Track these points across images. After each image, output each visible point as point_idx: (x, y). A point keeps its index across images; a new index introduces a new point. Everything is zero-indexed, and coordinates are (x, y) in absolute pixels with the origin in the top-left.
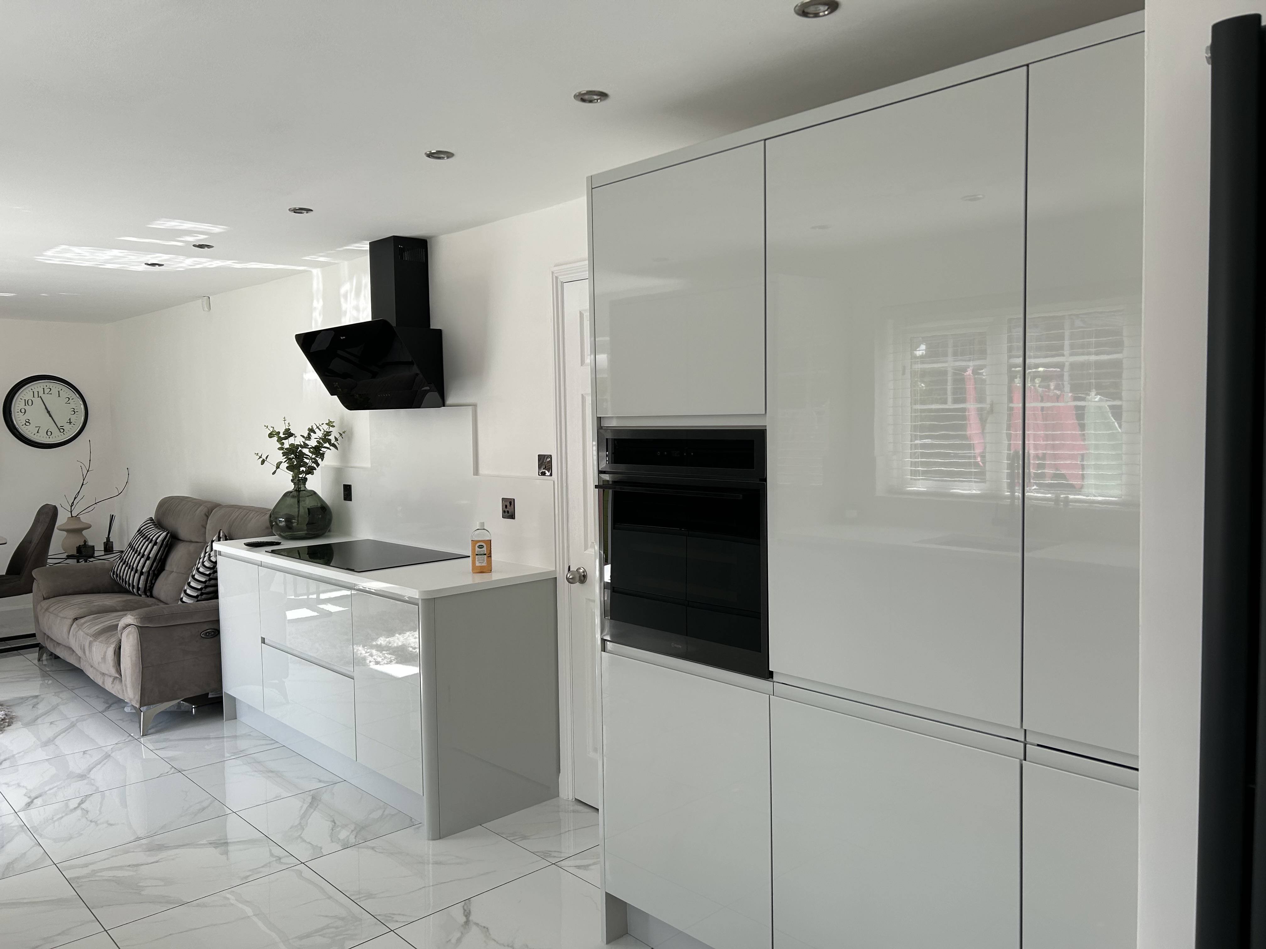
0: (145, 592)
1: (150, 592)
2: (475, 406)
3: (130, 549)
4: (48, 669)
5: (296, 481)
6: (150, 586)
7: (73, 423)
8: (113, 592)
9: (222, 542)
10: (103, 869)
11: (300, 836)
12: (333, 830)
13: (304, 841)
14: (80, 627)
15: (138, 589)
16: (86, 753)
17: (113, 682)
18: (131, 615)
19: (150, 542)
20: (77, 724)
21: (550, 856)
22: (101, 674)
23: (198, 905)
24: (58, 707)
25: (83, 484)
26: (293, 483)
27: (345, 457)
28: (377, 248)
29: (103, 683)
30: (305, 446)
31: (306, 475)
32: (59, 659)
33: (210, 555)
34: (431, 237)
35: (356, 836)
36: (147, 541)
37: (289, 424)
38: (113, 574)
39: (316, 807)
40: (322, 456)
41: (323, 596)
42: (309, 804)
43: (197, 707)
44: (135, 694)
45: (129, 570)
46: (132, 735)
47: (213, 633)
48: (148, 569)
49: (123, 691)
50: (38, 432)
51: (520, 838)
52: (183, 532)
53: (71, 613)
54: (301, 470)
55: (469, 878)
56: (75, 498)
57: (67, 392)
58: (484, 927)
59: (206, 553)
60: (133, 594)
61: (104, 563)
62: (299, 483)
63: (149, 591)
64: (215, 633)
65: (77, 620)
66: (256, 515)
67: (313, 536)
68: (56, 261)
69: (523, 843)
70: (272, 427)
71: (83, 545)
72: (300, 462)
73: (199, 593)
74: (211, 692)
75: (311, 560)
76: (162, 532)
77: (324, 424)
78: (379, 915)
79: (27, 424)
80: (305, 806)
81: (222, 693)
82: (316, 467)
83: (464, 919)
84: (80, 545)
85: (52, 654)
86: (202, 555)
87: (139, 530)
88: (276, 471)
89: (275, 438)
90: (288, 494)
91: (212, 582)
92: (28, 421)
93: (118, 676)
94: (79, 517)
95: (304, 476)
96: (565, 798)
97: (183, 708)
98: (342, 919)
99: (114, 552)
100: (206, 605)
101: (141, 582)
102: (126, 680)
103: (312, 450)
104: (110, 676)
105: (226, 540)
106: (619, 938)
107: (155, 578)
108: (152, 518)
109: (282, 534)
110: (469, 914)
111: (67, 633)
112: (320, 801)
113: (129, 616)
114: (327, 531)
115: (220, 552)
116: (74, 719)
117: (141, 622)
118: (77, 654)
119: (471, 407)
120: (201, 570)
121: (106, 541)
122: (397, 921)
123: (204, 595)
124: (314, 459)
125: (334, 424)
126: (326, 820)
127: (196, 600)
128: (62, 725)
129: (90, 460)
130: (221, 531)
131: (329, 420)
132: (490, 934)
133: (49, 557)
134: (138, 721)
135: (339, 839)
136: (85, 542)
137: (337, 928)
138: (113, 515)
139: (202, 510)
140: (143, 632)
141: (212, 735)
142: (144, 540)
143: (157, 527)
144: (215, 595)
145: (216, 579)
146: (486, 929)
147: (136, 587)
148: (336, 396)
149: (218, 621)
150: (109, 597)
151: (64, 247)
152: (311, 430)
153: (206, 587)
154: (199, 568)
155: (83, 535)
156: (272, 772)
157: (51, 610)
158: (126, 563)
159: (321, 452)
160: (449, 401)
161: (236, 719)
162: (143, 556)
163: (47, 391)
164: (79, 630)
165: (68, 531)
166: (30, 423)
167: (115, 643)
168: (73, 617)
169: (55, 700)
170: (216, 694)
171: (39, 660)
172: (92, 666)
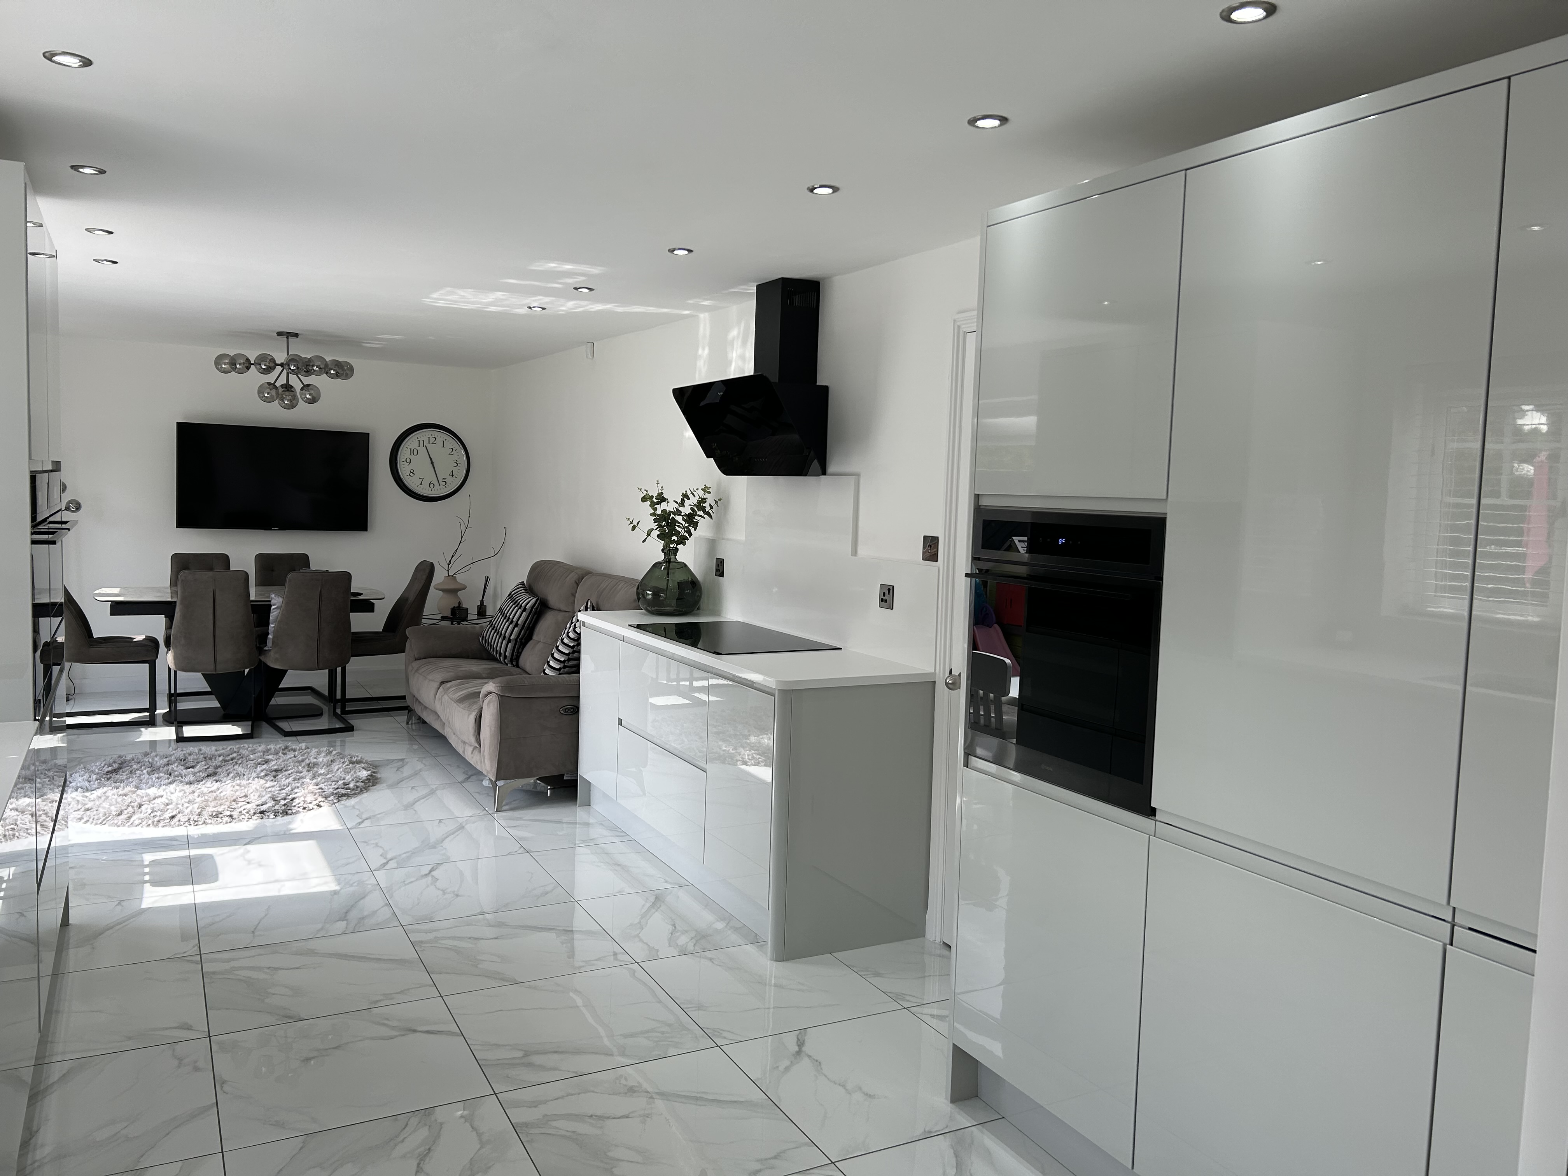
0: (511, 661)
1: (516, 662)
2: (858, 475)
3: (500, 614)
4: (415, 734)
5: (666, 551)
6: (517, 655)
7: (455, 476)
8: (482, 658)
9: (589, 612)
10: (445, 937)
11: (638, 936)
12: (672, 934)
13: (641, 940)
14: (446, 691)
15: (505, 657)
16: (441, 822)
17: (473, 751)
18: (493, 683)
19: (520, 608)
20: (437, 792)
21: (904, 999)
22: (462, 742)
23: (530, 987)
24: (421, 773)
25: (461, 542)
26: (663, 554)
27: (719, 527)
28: (765, 291)
29: (464, 752)
30: (678, 512)
31: (677, 546)
32: (426, 724)
33: (575, 625)
34: (824, 279)
35: (695, 945)
36: (517, 606)
37: (662, 487)
38: (482, 639)
39: (659, 908)
40: (695, 525)
41: (696, 684)
42: (651, 904)
43: (553, 788)
44: (491, 767)
45: (498, 637)
46: (487, 809)
47: (572, 710)
48: (516, 638)
49: (481, 763)
50: (421, 484)
51: (873, 974)
52: (553, 600)
53: (439, 676)
54: (672, 540)
55: (808, 1007)
56: (453, 556)
57: (451, 442)
58: (817, 1061)
59: (572, 623)
60: (499, 661)
61: (474, 627)
62: (669, 553)
63: (515, 660)
64: (574, 710)
65: (444, 684)
66: (625, 586)
67: (681, 613)
68: (441, 304)
69: (876, 981)
70: (645, 490)
71: (457, 607)
72: (672, 531)
73: (562, 665)
74: (567, 774)
75: (677, 639)
76: (532, 598)
77: (700, 490)
78: (708, 1028)
79: (412, 474)
80: (648, 905)
81: (577, 776)
82: (688, 537)
83: (797, 1049)
84: (454, 607)
85: (420, 718)
86: (568, 626)
87: (510, 594)
88: (646, 539)
89: (648, 503)
90: (658, 565)
91: (576, 655)
92: (412, 471)
93: (477, 746)
94: (456, 577)
95: (675, 546)
96: (931, 940)
97: (539, 789)
98: (670, 1025)
99: (487, 617)
100: (568, 679)
101: (508, 650)
102: (484, 752)
103: (685, 517)
104: (471, 746)
105: (594, 610)
106: (965, 1100)
107: (521, 647)
108: (523, 582)
109: (648, 608)
110: (803, 1045)
111: (433, 697)
112: (663, 902)
113: (491, 683)
114: (696, 609)
115: (584, 623)
116: (434, 787)
117: (502, 690)
118: (441, 720)
119: (854, 476)
120: (566, 641)
121: (479, 604)
122: (725, 1038)
123: (567, 669)
124: (687, 527)
125: (710, 490)
126: (667, 923)
127: (558, 672)
128: (423, 792)
129: (469, 517)
130: (589, 601)
131: (705, 485)
132: (821, 1069)
133: (423, 617)
134: (493, 795)
135: (677, 945)
136: (459, 603)
137: (663, 1033)
138: (488, 577)
139: (573, 577)
140: (504, 703)
141: (565, 820)
142: (514, 605)
143: (528, 592)
144: (576, 669)
145: (579, 652)
146: (818, 1064)
147: (503, 655)
148: (712, 459)
149: (578, 697)
150: (477, 663)
151: (449, 289)
152: (685, 496)
153: (569, 660)
154: (563, 639)
155: (458, 595)
156: (619, 865)
157: (421, 671)
158: (495, 628)
159: (695, 520)
160: (831, 469)
161: (590, 805)
162: (511, 623)
163: (432, 440)
164: (444, 694)
165: (443, 590)
166: (414, 474)
167: (476, 711)
168: (440, 680)
169: (419, 766)
170: (571, 777)
171: (407, 723)
172: (454, 734)
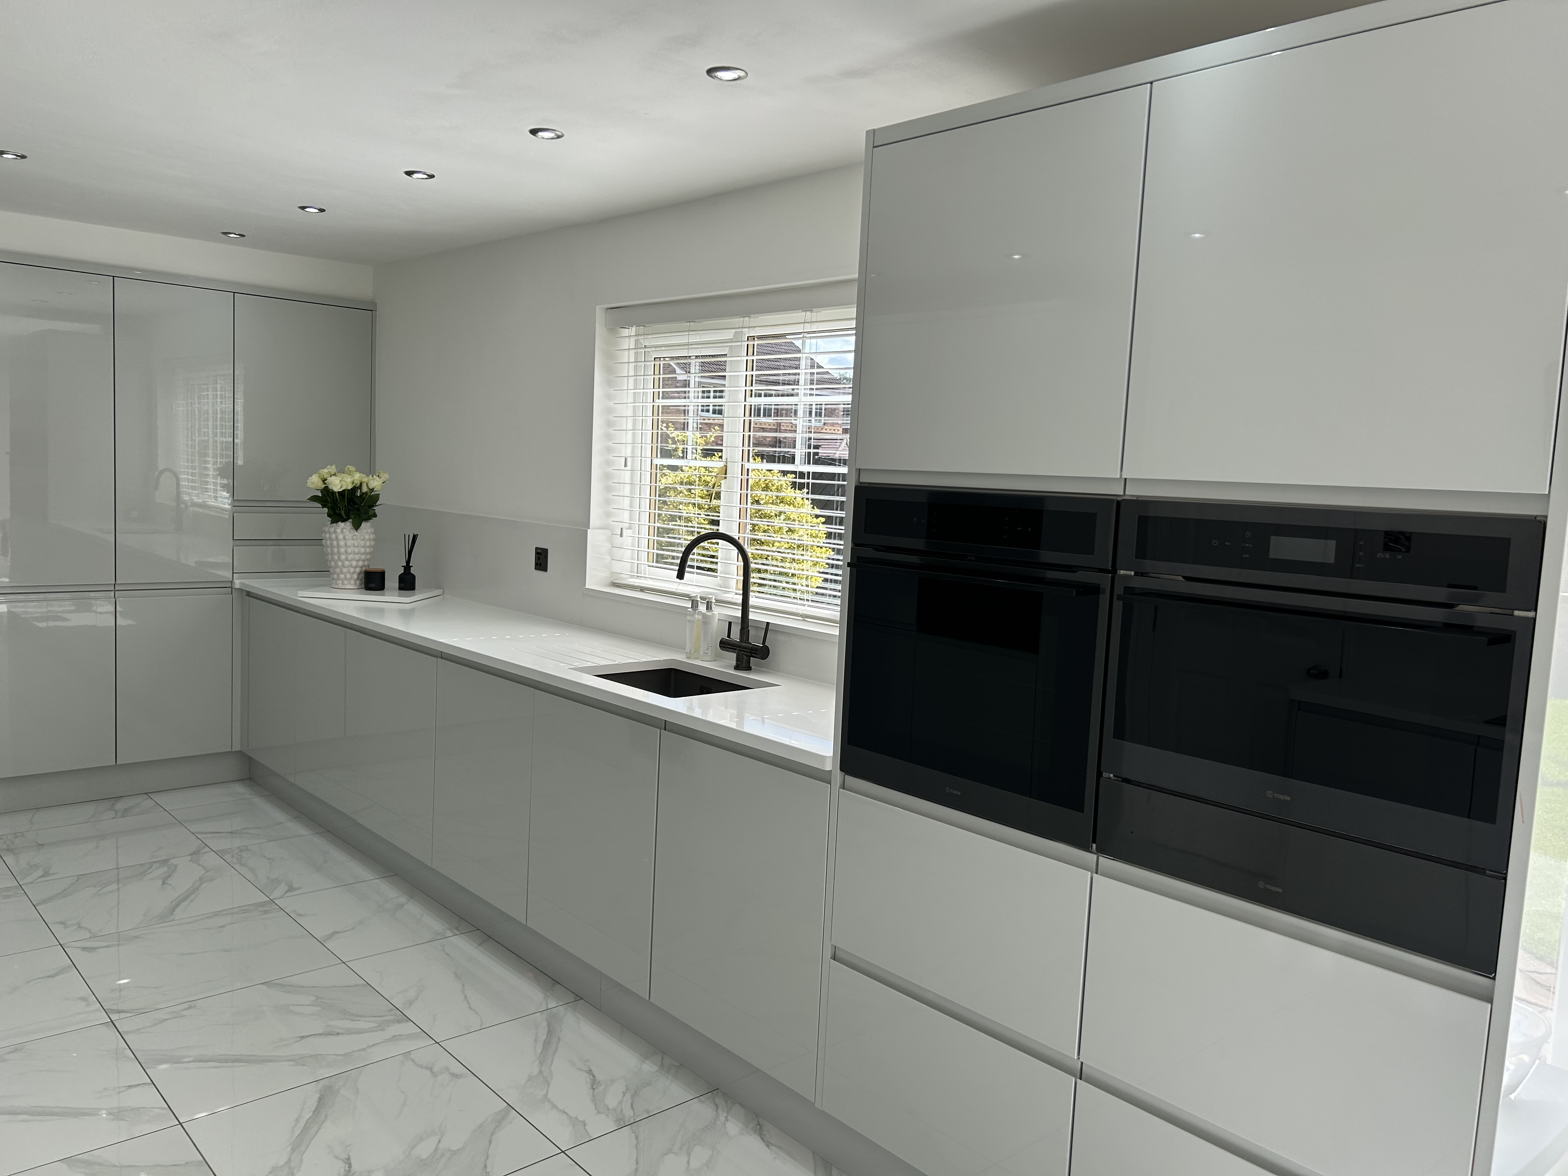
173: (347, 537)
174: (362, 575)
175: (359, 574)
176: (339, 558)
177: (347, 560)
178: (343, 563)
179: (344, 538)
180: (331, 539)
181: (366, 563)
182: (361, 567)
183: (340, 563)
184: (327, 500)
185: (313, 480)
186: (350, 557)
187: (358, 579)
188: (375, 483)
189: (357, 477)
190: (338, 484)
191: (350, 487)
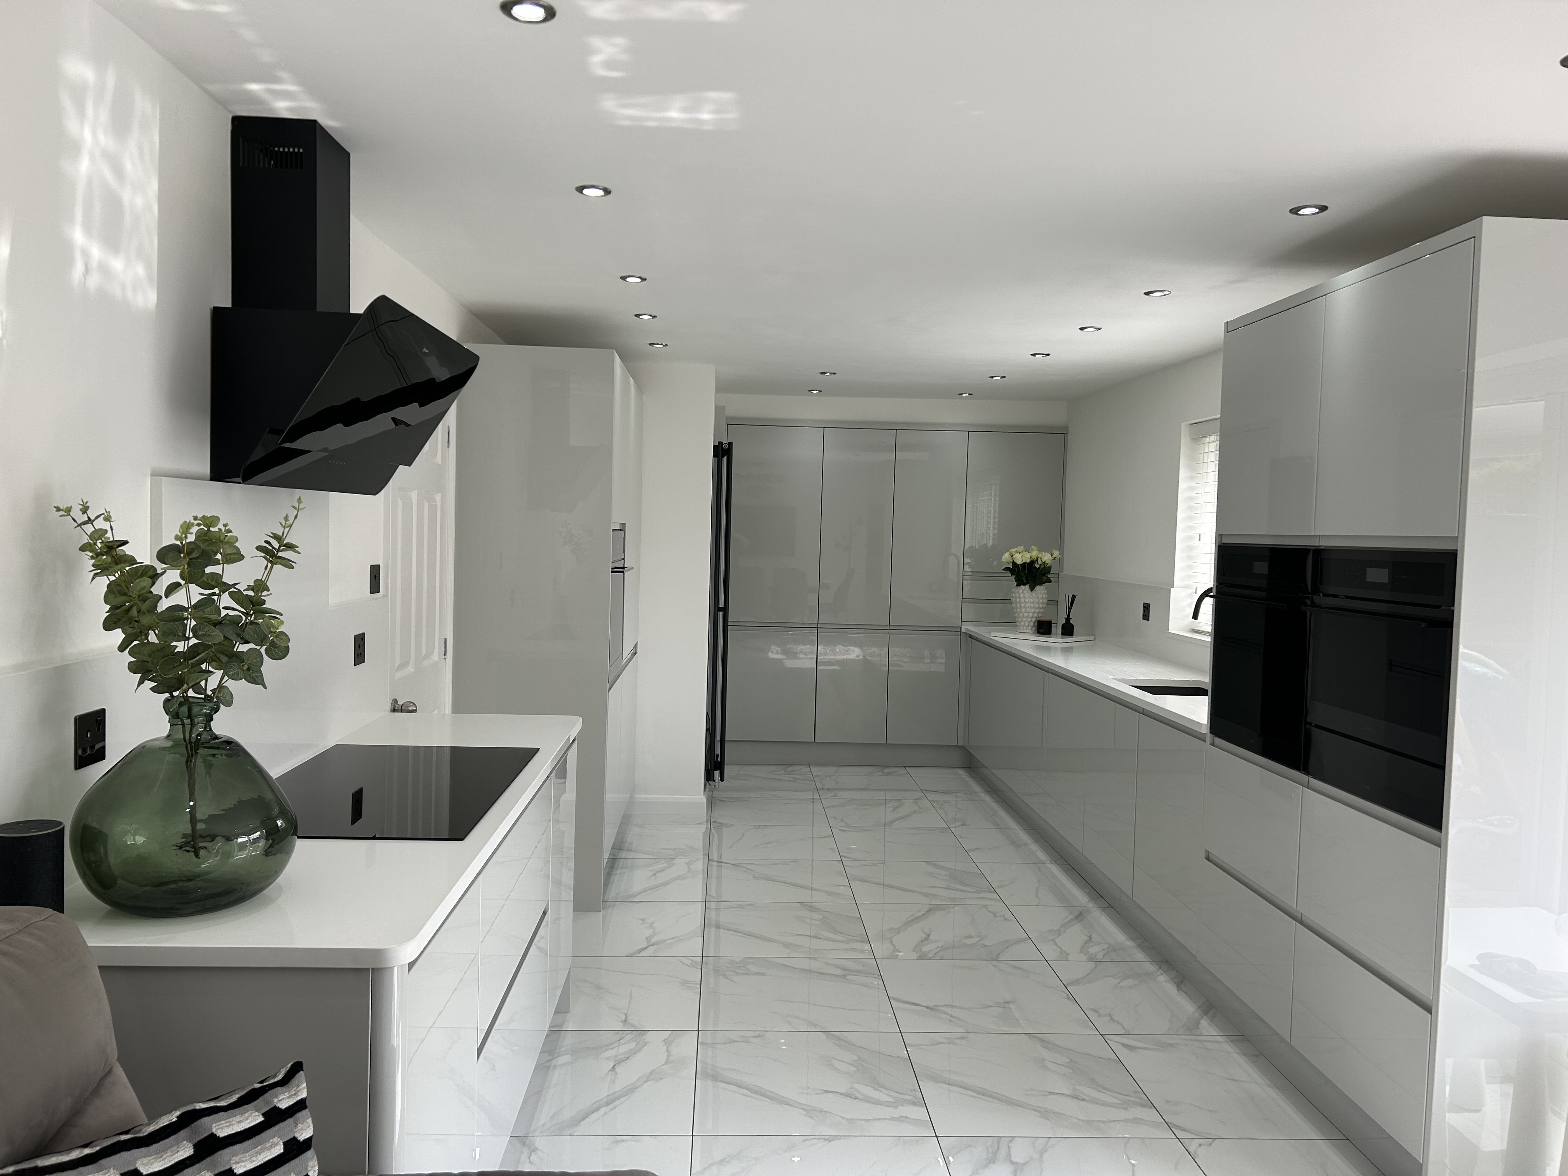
173: (1026, 596)
174: (1036, 624)
175: (1034, 623)
176: (1020, 611)
177: (1026, 612)
178: (1023, 614)
179: (1024, 597)
180: (1016, 598)
181: (1040, 615)
182: (1036, 618)
183: (1021, 615)
184: (1015, 570)
185: (1005, 557)
186: (1028, 610)
187: (1034, 626)
188: (1046, 558)
189: (1035, 554)
190: (1020, 559)
191: (1028, 561)
